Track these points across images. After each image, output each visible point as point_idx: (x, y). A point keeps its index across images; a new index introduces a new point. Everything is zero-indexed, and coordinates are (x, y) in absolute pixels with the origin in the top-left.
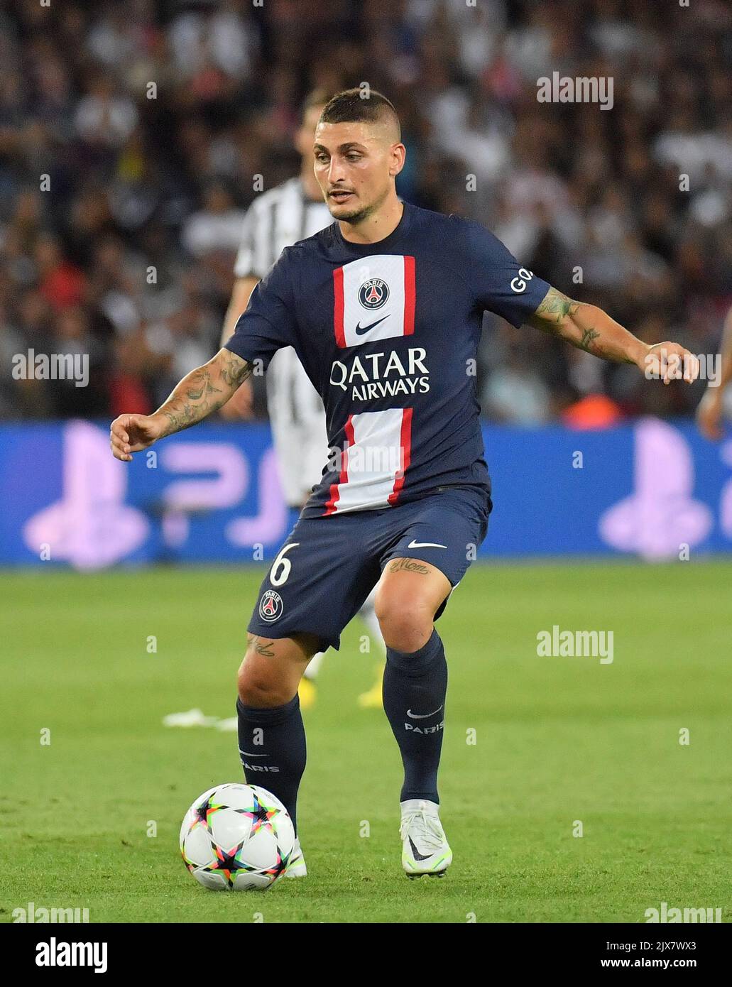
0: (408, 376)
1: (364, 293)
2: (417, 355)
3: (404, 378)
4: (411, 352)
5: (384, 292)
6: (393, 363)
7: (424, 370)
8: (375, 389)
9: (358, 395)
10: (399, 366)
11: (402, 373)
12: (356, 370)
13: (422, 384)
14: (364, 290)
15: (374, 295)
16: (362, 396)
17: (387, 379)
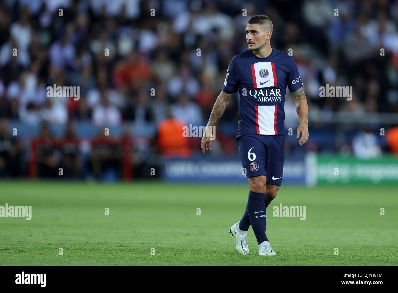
0: (276, 96)
1: (261, 73)
2: (278, 91)
3: (275, 97)
4: (276, 90)
5: (267, 73)
6: (272, 92)
7: (280, 95)
8: (266, 99)
9: (260, 100)
10: (274, 93)
11: (275, 95)
12: (261, 92)
13: (280, 99)
14: (261, 72)
15: (264, 74)
16: (262, 100)
17: (270, 97)
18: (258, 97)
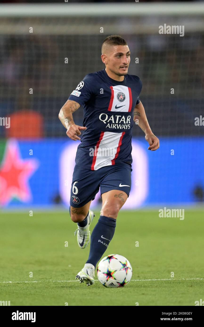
1: (118, 96)
2: (129, 118)
3: (125, 124)
5: (124, 97)
6: (123, 119)
7: (129, 122)
8: (115, 126)
12: (111, 118)
13: (129, 126)
15: (121, 97)
16: (110, 127)
17: (120, 124)
18: (107, 123)
